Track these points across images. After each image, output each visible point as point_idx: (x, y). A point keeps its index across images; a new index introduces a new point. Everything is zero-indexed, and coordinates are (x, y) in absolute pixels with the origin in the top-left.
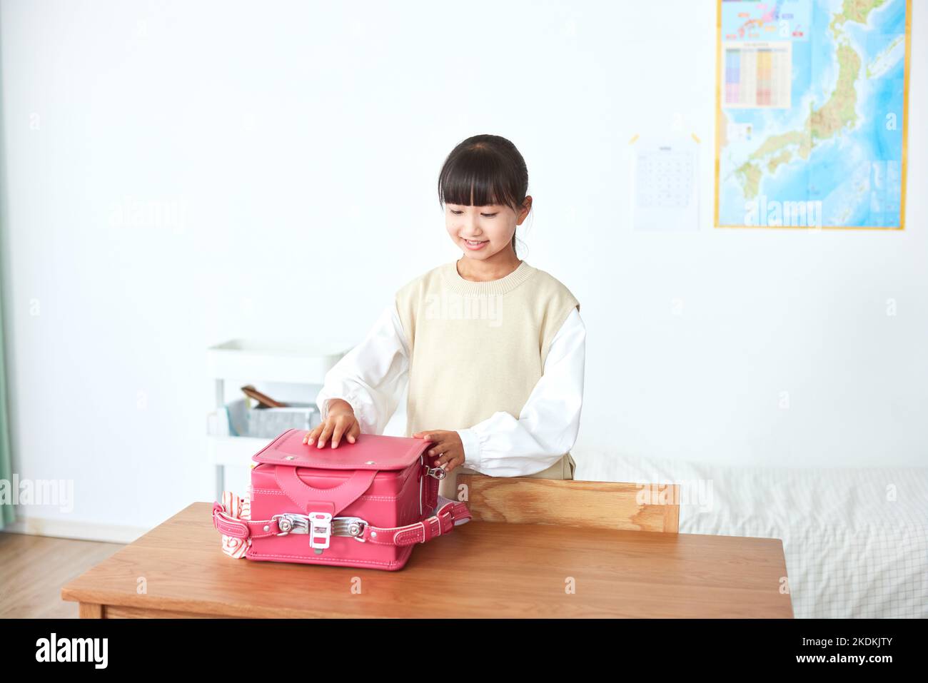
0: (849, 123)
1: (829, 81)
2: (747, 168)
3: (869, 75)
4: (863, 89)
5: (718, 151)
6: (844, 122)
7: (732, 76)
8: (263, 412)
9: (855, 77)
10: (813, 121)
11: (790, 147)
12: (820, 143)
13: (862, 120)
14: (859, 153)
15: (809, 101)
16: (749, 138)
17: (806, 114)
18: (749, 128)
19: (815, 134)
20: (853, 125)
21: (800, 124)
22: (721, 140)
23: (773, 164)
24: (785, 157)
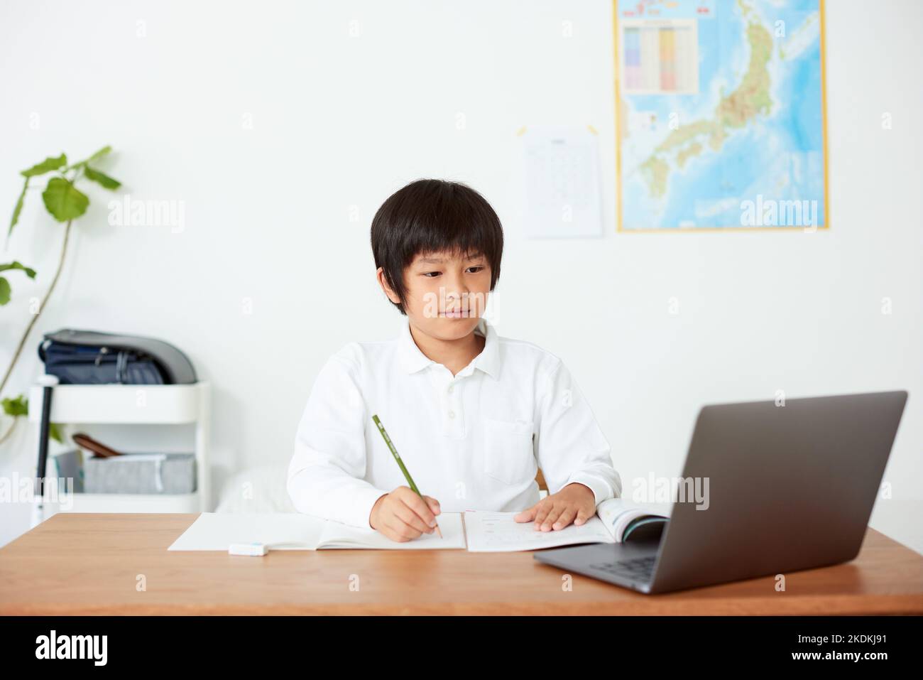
0: (764, 110)
1: (741, 63)
2: (653, 165)
3: (782, 55)
4: (777, 73)
5: (619, 144)
6: (758, 110)
7: (632, 57)
8: (101, 463)
9: (768, 57)
10: (723, 108)
11: (701, 138)
12: (733, 133)
13: (778, 107)
14: (775, 142)
15: (720, 86)
16: (653, 128)
17: (716, 100)
18: (653, 118)
19: (727, 122)
20: (768, 112)
21: (709, 111)
22: (622, 133)
23: (682, 157)
24: (696, 148)
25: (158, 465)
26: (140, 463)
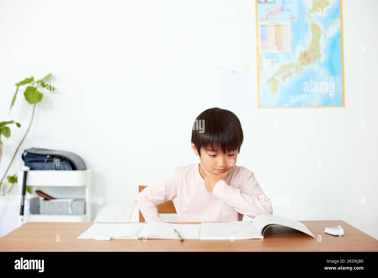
0: (318, 58)
1: (308, 39)
2: (272, 81)
3: (325, 36)
4: (323, 43)
6: (315, 58)
7: (264, 37)
8: (47, 202)
9: (319, 37)
10: (301, 58)
11: (292, 70)
12: (305, 68)
13: (324, 57)
14: (323, 71)
15: (300, 49)
16: (273, 66)
17: (298, 54)
18: (272, 62)
19: (303, 64)
20: (319, 59)
21: (295, 59)
22: (260, 68)
23: (284, 78)
24: (290, 74)
25: (70, 203)
26: (63, 202)
